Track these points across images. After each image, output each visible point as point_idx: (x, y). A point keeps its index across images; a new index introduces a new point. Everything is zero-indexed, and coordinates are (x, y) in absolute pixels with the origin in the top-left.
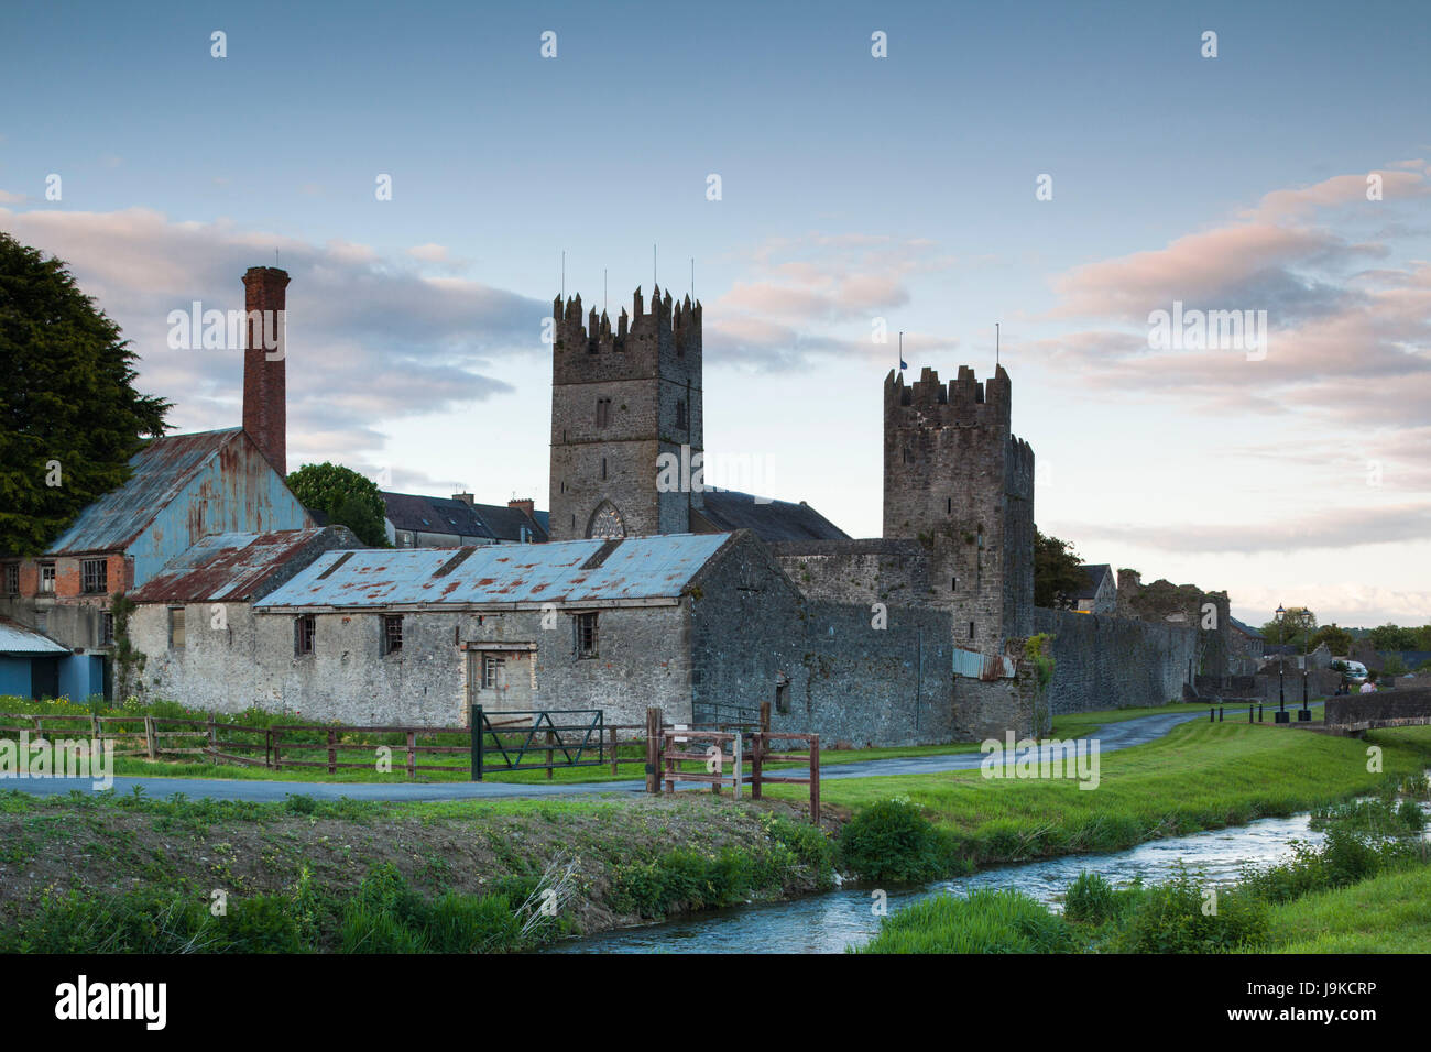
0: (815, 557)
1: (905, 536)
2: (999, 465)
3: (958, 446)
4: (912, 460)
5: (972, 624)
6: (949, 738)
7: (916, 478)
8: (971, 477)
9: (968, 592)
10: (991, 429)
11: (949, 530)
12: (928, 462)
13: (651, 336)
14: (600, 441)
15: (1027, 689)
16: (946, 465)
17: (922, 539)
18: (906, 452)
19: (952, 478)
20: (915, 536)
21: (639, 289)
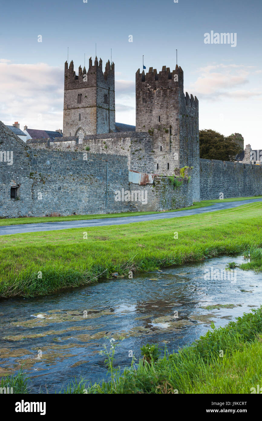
0: (109, 139)
1: (143, 131)
2: (177, 103)
3: (162, 96)
4: (146, 102)
5: (168, 164)
6: (126, 210)
7: (147, 109)
8: (167, 108)
9: (166, 151)
10: (174, 89)
11: (159, 128)
12: (151, 103)
13: (94, 73)
14: (78, 108)
15: (158, 188)
16: (158, 104)
17: (150, 132)
18: (143, 99)
19: (160, 108)
20: (147, 131)
21: (91, 58)
